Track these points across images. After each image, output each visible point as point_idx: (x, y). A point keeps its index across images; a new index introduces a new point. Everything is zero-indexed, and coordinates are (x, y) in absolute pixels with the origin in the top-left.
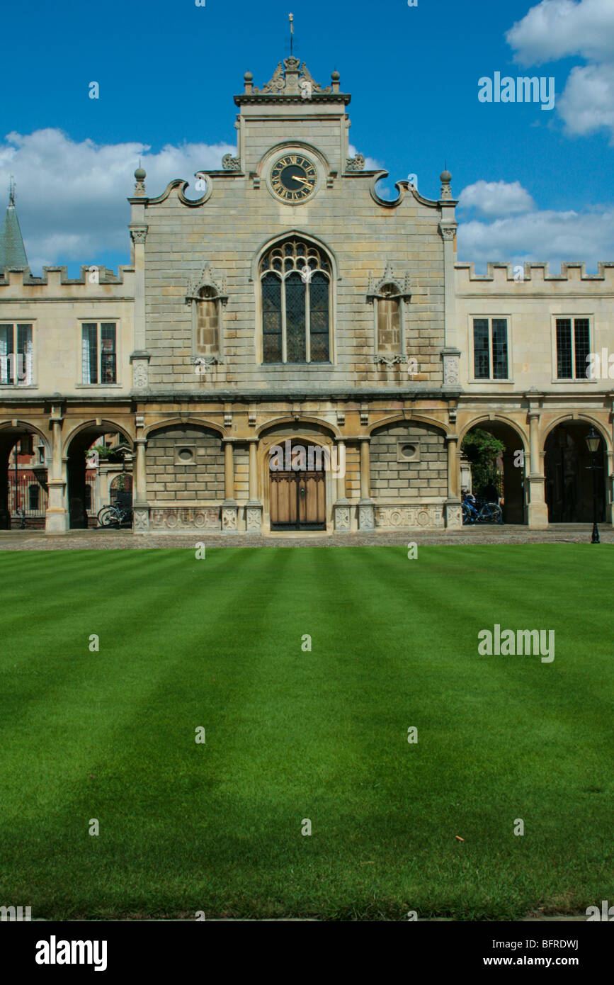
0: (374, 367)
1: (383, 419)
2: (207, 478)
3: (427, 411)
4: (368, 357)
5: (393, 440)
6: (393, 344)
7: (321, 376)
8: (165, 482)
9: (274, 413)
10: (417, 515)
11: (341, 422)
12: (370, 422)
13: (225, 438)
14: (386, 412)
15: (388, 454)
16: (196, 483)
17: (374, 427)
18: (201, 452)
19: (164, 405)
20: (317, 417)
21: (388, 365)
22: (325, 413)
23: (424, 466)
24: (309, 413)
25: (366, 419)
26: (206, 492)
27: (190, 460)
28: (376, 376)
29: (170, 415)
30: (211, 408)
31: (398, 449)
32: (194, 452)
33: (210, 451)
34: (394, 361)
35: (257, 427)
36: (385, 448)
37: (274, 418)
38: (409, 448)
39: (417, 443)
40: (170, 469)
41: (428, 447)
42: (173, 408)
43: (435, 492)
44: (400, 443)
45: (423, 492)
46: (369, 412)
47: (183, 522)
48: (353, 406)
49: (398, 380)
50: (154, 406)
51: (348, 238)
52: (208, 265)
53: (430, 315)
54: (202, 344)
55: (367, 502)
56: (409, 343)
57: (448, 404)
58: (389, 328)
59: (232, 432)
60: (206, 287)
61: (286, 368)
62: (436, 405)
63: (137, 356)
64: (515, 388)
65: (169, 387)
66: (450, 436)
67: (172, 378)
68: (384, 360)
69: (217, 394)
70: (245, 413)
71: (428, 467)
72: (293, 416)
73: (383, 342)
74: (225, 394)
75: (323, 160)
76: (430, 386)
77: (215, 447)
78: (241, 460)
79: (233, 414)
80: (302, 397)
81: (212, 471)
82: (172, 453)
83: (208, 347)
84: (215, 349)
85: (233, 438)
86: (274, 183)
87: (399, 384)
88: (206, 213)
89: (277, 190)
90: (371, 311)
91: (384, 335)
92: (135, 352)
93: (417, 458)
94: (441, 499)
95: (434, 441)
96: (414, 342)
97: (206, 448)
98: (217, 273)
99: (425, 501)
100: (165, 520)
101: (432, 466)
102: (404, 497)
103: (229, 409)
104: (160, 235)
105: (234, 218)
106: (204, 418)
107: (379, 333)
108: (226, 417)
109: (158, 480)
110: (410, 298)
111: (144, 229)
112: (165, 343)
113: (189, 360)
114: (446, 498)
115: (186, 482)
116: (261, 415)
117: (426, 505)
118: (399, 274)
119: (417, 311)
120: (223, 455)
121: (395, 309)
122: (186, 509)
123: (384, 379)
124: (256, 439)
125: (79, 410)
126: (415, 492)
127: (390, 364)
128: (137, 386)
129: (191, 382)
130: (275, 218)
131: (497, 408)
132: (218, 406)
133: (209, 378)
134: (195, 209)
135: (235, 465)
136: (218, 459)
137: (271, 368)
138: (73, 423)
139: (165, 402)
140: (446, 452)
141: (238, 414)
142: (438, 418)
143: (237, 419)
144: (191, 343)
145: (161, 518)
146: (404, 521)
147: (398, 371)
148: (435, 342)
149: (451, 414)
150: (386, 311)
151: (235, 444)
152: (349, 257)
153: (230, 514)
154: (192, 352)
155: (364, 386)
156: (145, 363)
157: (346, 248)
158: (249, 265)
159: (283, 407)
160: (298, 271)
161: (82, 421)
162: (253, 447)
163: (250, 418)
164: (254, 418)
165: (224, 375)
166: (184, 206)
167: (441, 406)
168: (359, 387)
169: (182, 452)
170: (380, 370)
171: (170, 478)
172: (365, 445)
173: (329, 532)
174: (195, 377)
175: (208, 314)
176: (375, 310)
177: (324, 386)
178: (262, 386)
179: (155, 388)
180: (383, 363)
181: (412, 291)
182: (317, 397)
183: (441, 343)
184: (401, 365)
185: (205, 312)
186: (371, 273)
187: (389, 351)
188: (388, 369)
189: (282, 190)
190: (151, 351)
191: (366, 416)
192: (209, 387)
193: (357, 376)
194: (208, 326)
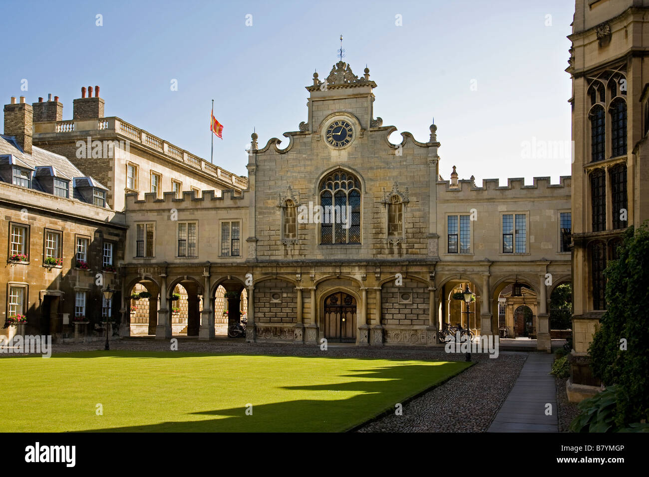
0: (385, 246)
1: (389, 277)
2: (288, 310)
3: (416, 273)
4: (382, 240)
5: (396, 290)
6: (399, 232)
7: (354, 251)
8: (265, 312)
9: (325, 273)
10: (410, 336)
11: (364, 279)
12: (381, 279)
13: (297, 288)
14: (391, 273)
15: (393, 299)
16: (282, 313)
17: (383, 282)
18: (285, 295)
19: (264, 268)
20: (350, 276)
22: (355, 273)
23: (415, 306)
24: (345, 273)
25: (379, 277)
26: (287, 318)
27: (278, 300)
28: (387, 251)
29: (266, 274)
30: (289, 270)
31: (399, 295)
32: (281, 295)
33: (289, 295)
34: (398, 242)
35: (315, 281)
36: (391, 294)
37: (325, 276)
38: (405, 295)
39: (411, 292)
40: (267, 305)
41: (417, 294)
42: (268, 269)
43: (422, 322)
44: (399, 292)
45: (415, 322)
46: (381, 273)
47: (274, 335)
48: (371, 270)
49: (400, 254)
50: (258, 269)
51: (371, 168)
52: (290, 187)
53: (421, 213)
54: (287, 233)
55: (378, 327)
56: (407, 231)
57: (429, 268)
58: (397, 222)
59: (301, 284)
60: (289, 200)
61: (334, 247)
62: (422, 269)
63: (249, 240)
64: (474, 258)
65: (267, 258)
66: (430, 288)
67: (270, 253)
68: (391, 242)
69: (292, 262)
70: (308, 273)
71: (418, 307)
72: (335, 275)
73: (393, 230)
74: (297, 262)
75: (357, 122)
76: (420, 257)
77: (293, 292)
78: (306, 300)
79: (301, 274)
80: (340, 264)
81: (290, 306)
82: (268, 296)
83: (291, 234)
84: (294, 236)
85: (301, 288)
86: (328, 138)
87: (401, 256)
88: (290, 157)
89: (330, 142)
90: (384, 212)
91: (393, 227)
92: (249, 238)
93: (410, 301)
94: (425, 327)
95: (421, 291)
96: (409, 230)
97: (287, 293)
98: (295, 191)
99: (416, 327)
100: (264, 334)
101: (420, 306)
102: (402, 325)
103: (299, 271)
104: (264, 170)
105: (305, 159)
106: (286, 276)
107: (389, 225)
108: (297, 275)
109: (260, 311)
110: (408, 202)
111: (254, 168)
112: (266, 233)
113: (279, 243)
114: (428, 326)
115: (276, 313)
116: (317, 274)
117: (416, 330)
118: (402, 190)
119: (412, 211)
120: (297, 298)
121: (400, 210)
122: (276, 328)
123: (392, 253)
124: (315, 288)
125: (219, 270)
126: (409, 322)
127: (395, 244)
128: (249, 257)
129: (279, 255)
130: (328, 158)
131: (462, 271)
132: (293, 268)
133: (289, 253)
134: (283, 155)
135: (303, 303)
136: (293, 300)
137: (324, 247)
138: (216, 278)
139: (264, 267)
140: (429, 298)
141: (304, 273)
142: (423, 277)
143: (304, 276)
144: (280, 232)
145: (262, 333)
146: (402, 339)
147: (400, 248)
148: (423, 230)
149: (431, 275)
150: (395, 211)
151: (302, 291)
152: (371, 180)
153: (298, 332)
154: (280, 238)
155: (380, 257)
156: (254, 244)
157: (370, 174)
158: (314, 186)
159: (330, 270)
160: (342, 189)
161: (221, 277)
162: (313, 293)
163: (311, 276)
164: (313, 276)
165: (298, 251)
166: (277, 153)
167: (425, 269)
168: (377, 258)
169: (274, 296)
170: (389, 247)
171: (267, 310)
172: (378, 293)
173: (357, 344)
174: (282, 252)
175: (291, 216)
176: (387, 211)
177: (356, 257)
178: (319, 257)
179: (260, 258)
180: (391, 244)
181: (410, 199)
182: (349, 263)
183: (426, 231)
184: (402, 244)
185: (289, 215)
186: (384, 189)
187: (396, 235)
188: (394, 247)
189: (333, 141)
190: (258, 237)
191: (379, 275)
192: (289, 258)
193: (374, 251)
194: (291, 223)
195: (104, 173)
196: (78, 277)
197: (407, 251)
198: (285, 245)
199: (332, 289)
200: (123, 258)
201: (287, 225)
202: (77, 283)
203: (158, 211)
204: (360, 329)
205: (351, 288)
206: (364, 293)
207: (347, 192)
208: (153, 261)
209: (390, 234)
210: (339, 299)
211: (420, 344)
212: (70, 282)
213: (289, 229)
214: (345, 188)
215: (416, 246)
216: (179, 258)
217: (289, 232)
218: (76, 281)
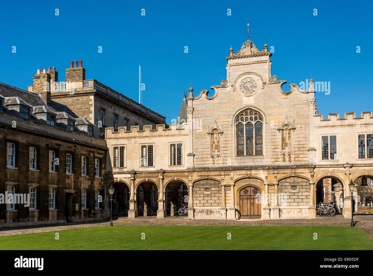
0: (280, 156)
1: (283, 176)
2: (215, 198)
3: (301, 173)
4: (278, 152)
5: (288, 184)
6: (289, 147)
7: (259, 160)
8: (200, 200)
9: (240, 175)
10: (297, 212)
11: (267, 178)
12: (278, 177)
13: (222, 184)
14: (284, 173)
15: (286, 189)
16: (211, 200)
17: (279, 179)
18: (213, 189)
20: (257, 176)
21: (286, 155)
22: (260, 174)
23: (300, 194)
24: (254, 174)
25: (277, 176)
26: (215, 204)
27: (209, 192)
28: (281, 160)
29: (201, 176)
30: (217, 173)
31: (289, 187)
32: (210, 189)
33: (216, 189)
34: (288, 154)
35: (233, 180)
36: (284, 187)
37: (240, 176)
38: (294, 187)
39: (298, 185)
40: (202, 195)
41: (302, 186)
42: (202, 173)
43: (305, 204)
44: (290, 185)
45: (300, 204)
46: (277, 173)
47: (206, 214)
48: (271, 171)
49: (290, 161)
50: (196, 173)
51: (270, 108)
52: (215, 121)
53: (304, 135)
54: (214, 150)
55: (276, 208)
56: (294, 147)
57: (310, 170)
58: (287, 141)
59: (224, 181)
60: (215, 129)
61: (245, 158)
62: (305, 170)
63: (189, 155)
64: (339, 163)
65: (201, 166)
66: (310, 182)
67: (202, 163)
68: (284, 154)
69: (218, 168)
70: (229, 175)
71: (302, 194)
72: (247, 175)
73: (284, 146)
74: (221, 168)
75: (260, 79)
76: (303, 163)
77: (218, 187)
78: (227, 192)
79: (224, 175)
80: (251, 168)
81: (217, 196)
82: (202, 190)
83: (216, 151)
84: (219, 151)
85: (225, 184)
86: (241, 89)
87: (290, 162)
88: (215, 102)
89: (242, 91)
90: (279, 135)
91: (284, 144)
92: (189, 153)
93: (297, 191)
94: (307, 207)
95: (305, 184)
96: (296, 146)
97: (215, 187)
98: (219, 123)
99: (300, 207)
100: (200, 214)
101: (304, 194)
102: (292, 206)
103: (223, 173)
104: (198, 111)
105: (225, 103)
106: (214, 177)
107: (282, 143)
108: (222, 176)
109: (197, 199)
110: (295, 129)
111: (192, 109)
112: (200, 150)
113: (209, 156)
114: (309, 206)
115: (207, 200)
116: (236, 175)
117: (301, 209)
118: (291, 120)
119: (298, 134)
120: (221, 190)
121: (289, 134)
122: (208, 210)
123: (284, 161)
124: (233, 184)
125: (169, 174)
126: (296, 204)
127: (287, 155)
128: (190, 166)
129: (209, 164)
130: (241, 102)
131: (332, 171)
132: (219, 172)
133: (216, 162)
134: (210, 101)
135: (225, 194)
136: (219, 192)
137: (239, 158)
138: (167, 179)
139: (199, 171)
140: (310, 188)
141: (226, 175)
142: (306, 175)
143: (226, 177)
144: (209, 150)
145: (198, 213)
146: (292, 215)
147: (290, 157)
148: (305, 146)
149: (311, 174)
150: (286, 135)
151: (225, 186)
152: (270, 115)
153: (223, 212)
154: (210, 153)
155: (277, 164)
156: (192, 157)
157: (269, 111)
158: (231, 120)
159: (243, 172)
160: (250, 121)
161: (170, 179)
162: (232, 187)
163: (231, 176)
164: (232, 176)
165: (221, 161)
166: (207, 100)
167: (307, 171)
168: (274, 164)
169: (206, 189)
170: (282, 157)
171: (202, 198)
172: (276, 186)
173: (262, 219)
174: (212, 162)
175: (216, 139)
176: (281, 134)
177: (260, 164)
178: (236, 164)
179: (196, 166)
180: (284, 155)
181: (296, 126)
182: (256, 168)
183: (308, 146)
184: (291, 155)
185: (215, 138)
186: (279, 120)
187: (287, 150)
188: (286, 157)
189: (244, 91)
190: (194, 153)
191: (276, 175)
192: (216, 166)
193: (273, 160)
194: (216, 143)
195: (86, 115)
196: (82, 181)
197: (295, 160)
198: (213, 157)
199: (245, 184)
200: (105, 168)
201: (214, 145)
202: (82, 185)
203: (127, 138)
204: (264, 209)
205: (258, 183)
206: (266, 186)
207: (253, 123)
208: (125, 170)
209: (283, 149)
210: (249, 191)
211: (304, 217)
212: (79, 184)
213: (215, 148)
214: (252, 121)
215: (301, 156)
216: (142, 167)
217: (215, 149)
218: (82, 183)
